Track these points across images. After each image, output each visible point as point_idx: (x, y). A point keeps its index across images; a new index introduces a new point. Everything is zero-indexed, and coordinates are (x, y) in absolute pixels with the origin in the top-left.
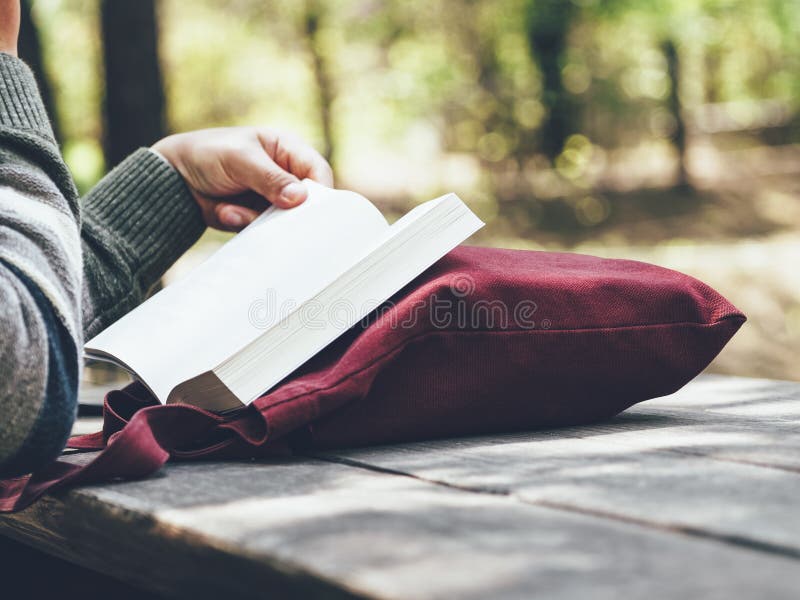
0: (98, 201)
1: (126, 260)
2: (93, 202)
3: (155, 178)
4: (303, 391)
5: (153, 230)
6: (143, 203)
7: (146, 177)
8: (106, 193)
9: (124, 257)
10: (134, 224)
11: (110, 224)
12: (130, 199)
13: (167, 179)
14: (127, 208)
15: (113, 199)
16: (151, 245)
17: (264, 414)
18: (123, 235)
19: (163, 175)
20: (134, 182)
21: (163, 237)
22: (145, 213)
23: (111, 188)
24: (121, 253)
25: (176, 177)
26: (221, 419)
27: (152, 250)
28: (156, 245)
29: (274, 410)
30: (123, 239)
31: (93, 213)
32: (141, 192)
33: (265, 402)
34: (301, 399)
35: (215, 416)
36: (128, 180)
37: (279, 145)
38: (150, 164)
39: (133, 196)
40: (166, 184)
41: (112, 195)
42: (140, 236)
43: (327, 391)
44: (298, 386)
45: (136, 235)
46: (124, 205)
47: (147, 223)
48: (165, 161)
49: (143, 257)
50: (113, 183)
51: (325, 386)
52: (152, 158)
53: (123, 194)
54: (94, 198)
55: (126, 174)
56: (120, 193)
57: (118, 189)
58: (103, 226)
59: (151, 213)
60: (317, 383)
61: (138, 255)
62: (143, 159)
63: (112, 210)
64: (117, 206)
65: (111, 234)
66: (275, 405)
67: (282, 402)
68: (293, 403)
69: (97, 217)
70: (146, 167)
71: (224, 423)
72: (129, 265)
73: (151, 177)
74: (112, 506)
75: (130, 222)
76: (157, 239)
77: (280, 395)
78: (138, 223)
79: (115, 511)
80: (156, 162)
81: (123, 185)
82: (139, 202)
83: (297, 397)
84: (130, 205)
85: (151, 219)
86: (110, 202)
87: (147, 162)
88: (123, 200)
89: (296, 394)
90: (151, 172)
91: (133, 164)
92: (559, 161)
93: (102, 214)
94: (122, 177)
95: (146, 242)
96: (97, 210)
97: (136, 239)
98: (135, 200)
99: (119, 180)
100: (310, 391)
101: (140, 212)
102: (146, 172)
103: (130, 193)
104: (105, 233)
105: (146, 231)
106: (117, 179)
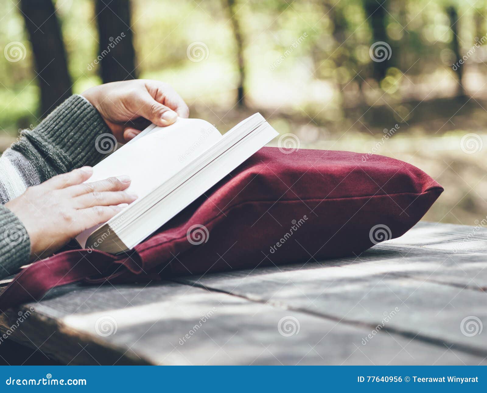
0: (46, 127)
1: (64, 163)
2: (44, 128)
3: (81, 113)
4: (165, 240)
5: (80, 144)
6: (74, 128)
7: (76, 112)
8: (52, 122)
9: (62, 161)
10: (68, 141)
11: (53, 141)
12: (66, 126)
13: (89, 113)
14: (64, 131)
15: (56, 126)
16: (79, 153)
17: (141, 255)
18: (61, 148)
19: (86, 111)
20: (69, 115)
21: (87, 148)
22: (75, 134)
23: (55, 119)
24: (60, 159)
25: (94, 111)
26: (116, 258)
27: (80, 156)
28: (83, 154)
29: (147, 252)
30: (62, 150)
31: (43, 134)
32: (73, 121)
33: (142, 247)
34: (164, 245)
35: (112, 256)
36: (64, 114)
37: (159, 91)
38: (78, 104)
39: (67, 124)
40: (88, 116)
41: (55, 123)
42: (72, 148)
43: (180, 240)
44: (162, 237)
45: (70, 148)
46: (62, 129)
47: (77, 140)
48: (88, 102)
49: (74, 161)
50: (56, 116)
51: (179, 236)
52: (79, 100)
53: (62, 123)
54: (44, 126)
55: (64, 110)
56: (59, 122)
57: (59, 120)
58: (49, 143)
59: (79, 134)
60: (174, 235)
61: (71, 160)
62: (74, 100)
63: (55, 133)
64: (58, 130)
65: (54, 147)
66: (148, 249)
67: (152, 247)
68: (159, 248)
69: (46, 137)
70: (76, 106)
71: (118, 260)
72: (65, 165)
73: (79, 112)
74: (42, 315)
75: (66, 140)
76: (83, 150)
77: (151, 242)
78: (71, 140)
79: (43, 318)
80: (82, 103)
81: (62, 117)
82: (71, 127)
83: (161, 244)
84: (66, 129)
85: (79, 137)
86: (54, 127)
87: (76, 103)
88: (62, 126)
89: (160, 242)
90: (79, 109)
91: (68, 104)
92: (383, 83)
93: (49, 136)
94: (61, 112)
95: (76, 152)
96: (46, 133)
97: (70, 150)
98: (69, 126)
99: (59, 114)
100: (169, 240)
101: (72, 133)
102: (76, 109)
103: (66, 122)
104: (50, 146)
105: (76, 145)
106: (58, 113)
